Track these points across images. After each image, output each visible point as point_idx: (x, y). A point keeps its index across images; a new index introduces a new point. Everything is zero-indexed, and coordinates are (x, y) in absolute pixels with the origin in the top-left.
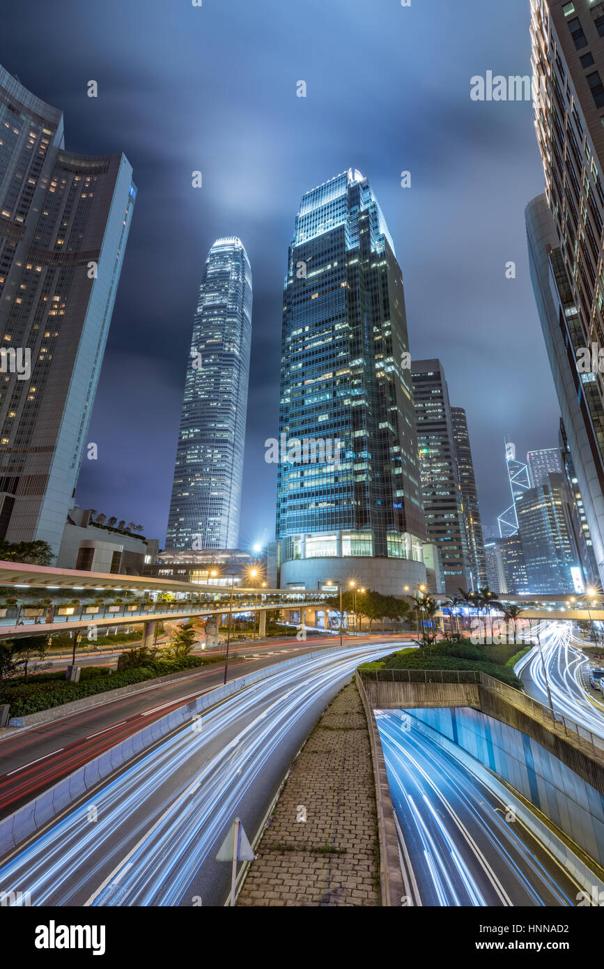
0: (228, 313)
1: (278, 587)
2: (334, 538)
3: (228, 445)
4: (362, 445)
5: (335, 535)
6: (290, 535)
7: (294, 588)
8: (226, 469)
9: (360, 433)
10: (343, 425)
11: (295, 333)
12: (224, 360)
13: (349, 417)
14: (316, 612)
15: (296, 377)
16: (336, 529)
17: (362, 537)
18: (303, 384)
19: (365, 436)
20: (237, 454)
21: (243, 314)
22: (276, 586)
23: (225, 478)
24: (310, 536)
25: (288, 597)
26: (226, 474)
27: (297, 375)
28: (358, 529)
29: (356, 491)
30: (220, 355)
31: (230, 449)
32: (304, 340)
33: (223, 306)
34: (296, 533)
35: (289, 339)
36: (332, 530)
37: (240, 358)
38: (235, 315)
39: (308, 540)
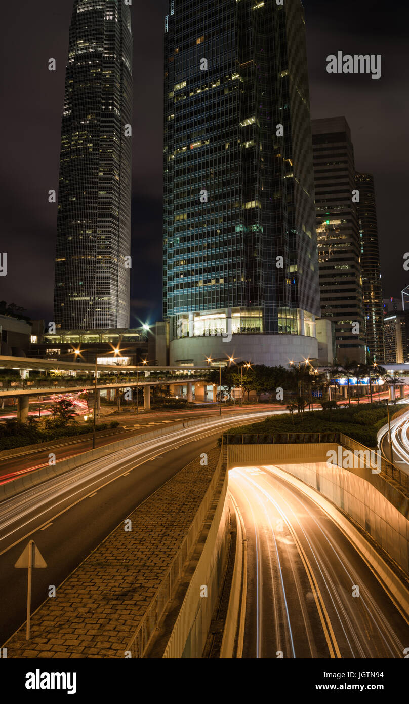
0: (104, 63)
1: (168, 364)
2: (224, 315)
3: (113, 220)
4: (254, 218)
5: (224, 313)
6: (177, 314)
7: (183, 365)
8: (112, 245)
9: (251, 204)
10: (233, 195)
11: (178, 87)
12: (102, 121)
13: (239, 186)
14: (205, 387)
15: (181, 141)
16: (225, 307)
17: (253, 314)
18: (188, 148)
19: (257, 207)
20: (123, 229)
21: (122, 64)
22: (166, 364)
23: (112, 256)
24: (198, 315)
25: (177, 373)
26: (112, 251)
27: (181, 138)
28: (248, 306)
29: (246, 268)
30: (98, 115)
31: (115, 224)
32: (188, 95)
33: (98, 55)
34: (184, 311)
35: (172, 94)
36: (221, 307)
37: (120, 118)
38: (112, 65)
39: (196, 318)
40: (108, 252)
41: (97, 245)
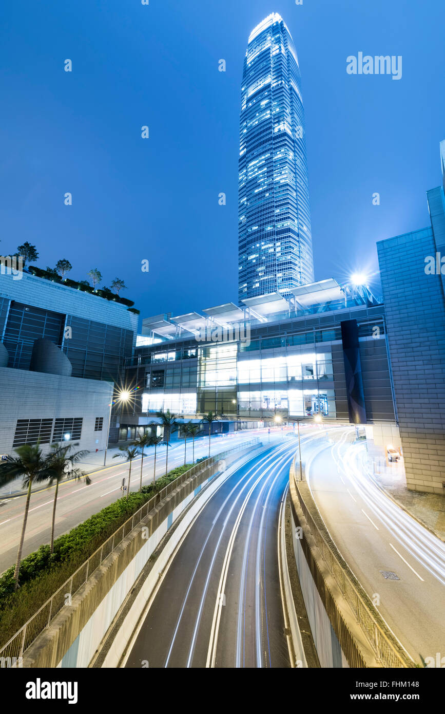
40: (289, 268)
41: (277, 263)
